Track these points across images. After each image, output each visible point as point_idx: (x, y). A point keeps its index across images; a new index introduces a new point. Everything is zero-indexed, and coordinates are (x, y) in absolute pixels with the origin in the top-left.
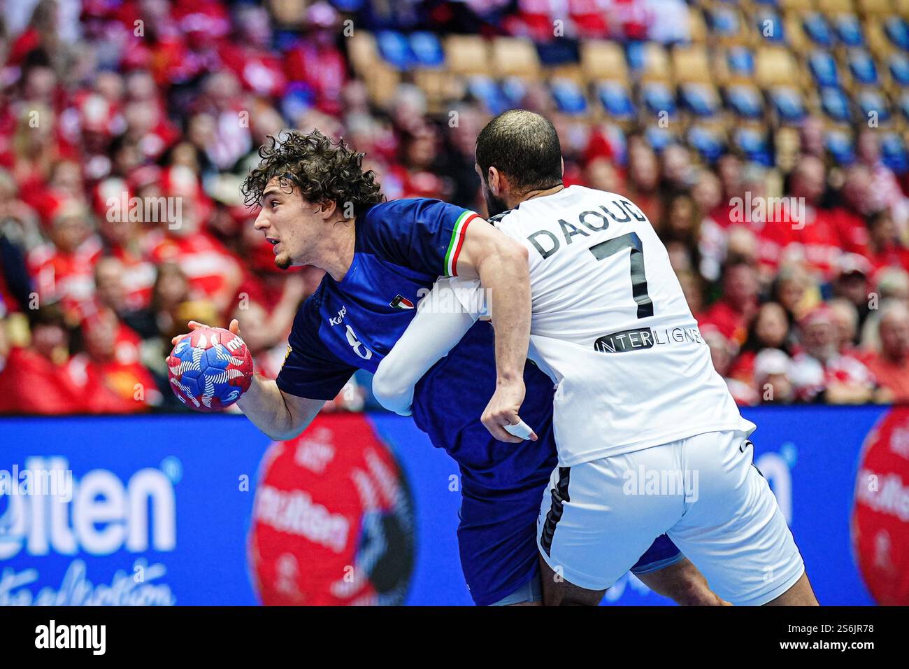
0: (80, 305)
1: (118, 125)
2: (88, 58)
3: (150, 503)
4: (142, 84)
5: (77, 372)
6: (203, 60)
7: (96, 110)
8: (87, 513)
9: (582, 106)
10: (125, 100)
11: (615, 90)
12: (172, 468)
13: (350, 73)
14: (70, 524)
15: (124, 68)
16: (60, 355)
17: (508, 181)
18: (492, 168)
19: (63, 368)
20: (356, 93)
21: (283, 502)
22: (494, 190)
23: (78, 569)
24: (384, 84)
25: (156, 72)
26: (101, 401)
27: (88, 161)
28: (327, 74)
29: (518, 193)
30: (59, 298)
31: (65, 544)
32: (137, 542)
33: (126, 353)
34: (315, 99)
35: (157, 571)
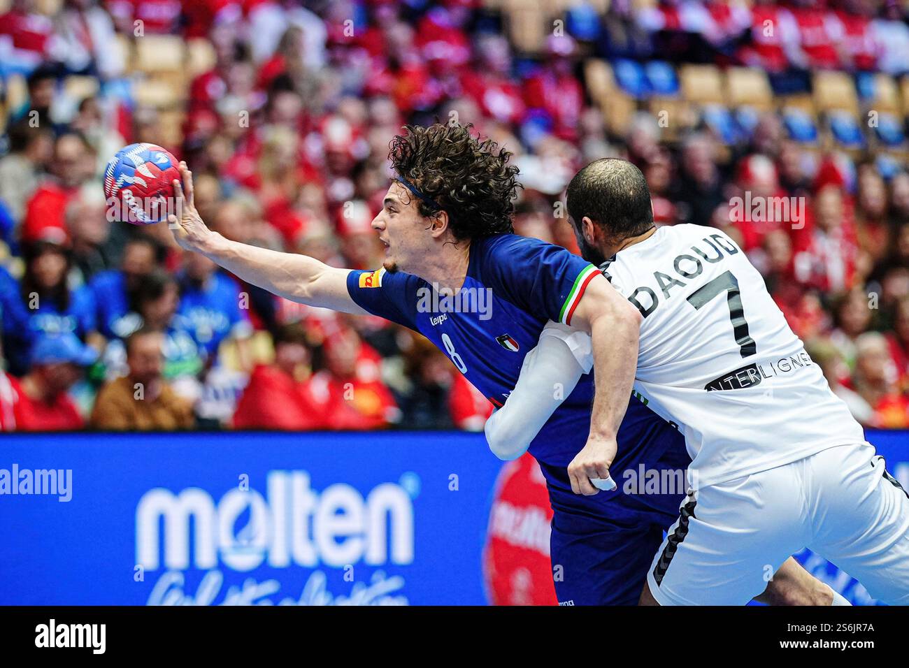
0: (322, 324)
1: (361, 149)
2: (333, 83)
3: (389, 518)
4: (384, 109)
5: (319, 389)
6: (445, 86)
7: (338, 132)
8: (327, 526)
9: (814, 135)
10: (367, 126)
11: (845, 119)
12: (411, 483)
13: (587, 100)
14: (311, 536)
15: (366, 94)
16: (302, 372)
17: (602, 229)
18: (586, 218)
19: (306, 385)
20: (593, 120)
21: (518, 518)
22: (589, 239)
23: (318, 581)
24: (620, 112)
25: (397, 97)
26: (342, 418)
27: (331, 184)
28: (565, 102)
29: (613, 241)
30: (302, 317)
31: (306, 557)
32: (376, 555)
33: (367, 371)
34: (553, 125)
35: (395, 583)
